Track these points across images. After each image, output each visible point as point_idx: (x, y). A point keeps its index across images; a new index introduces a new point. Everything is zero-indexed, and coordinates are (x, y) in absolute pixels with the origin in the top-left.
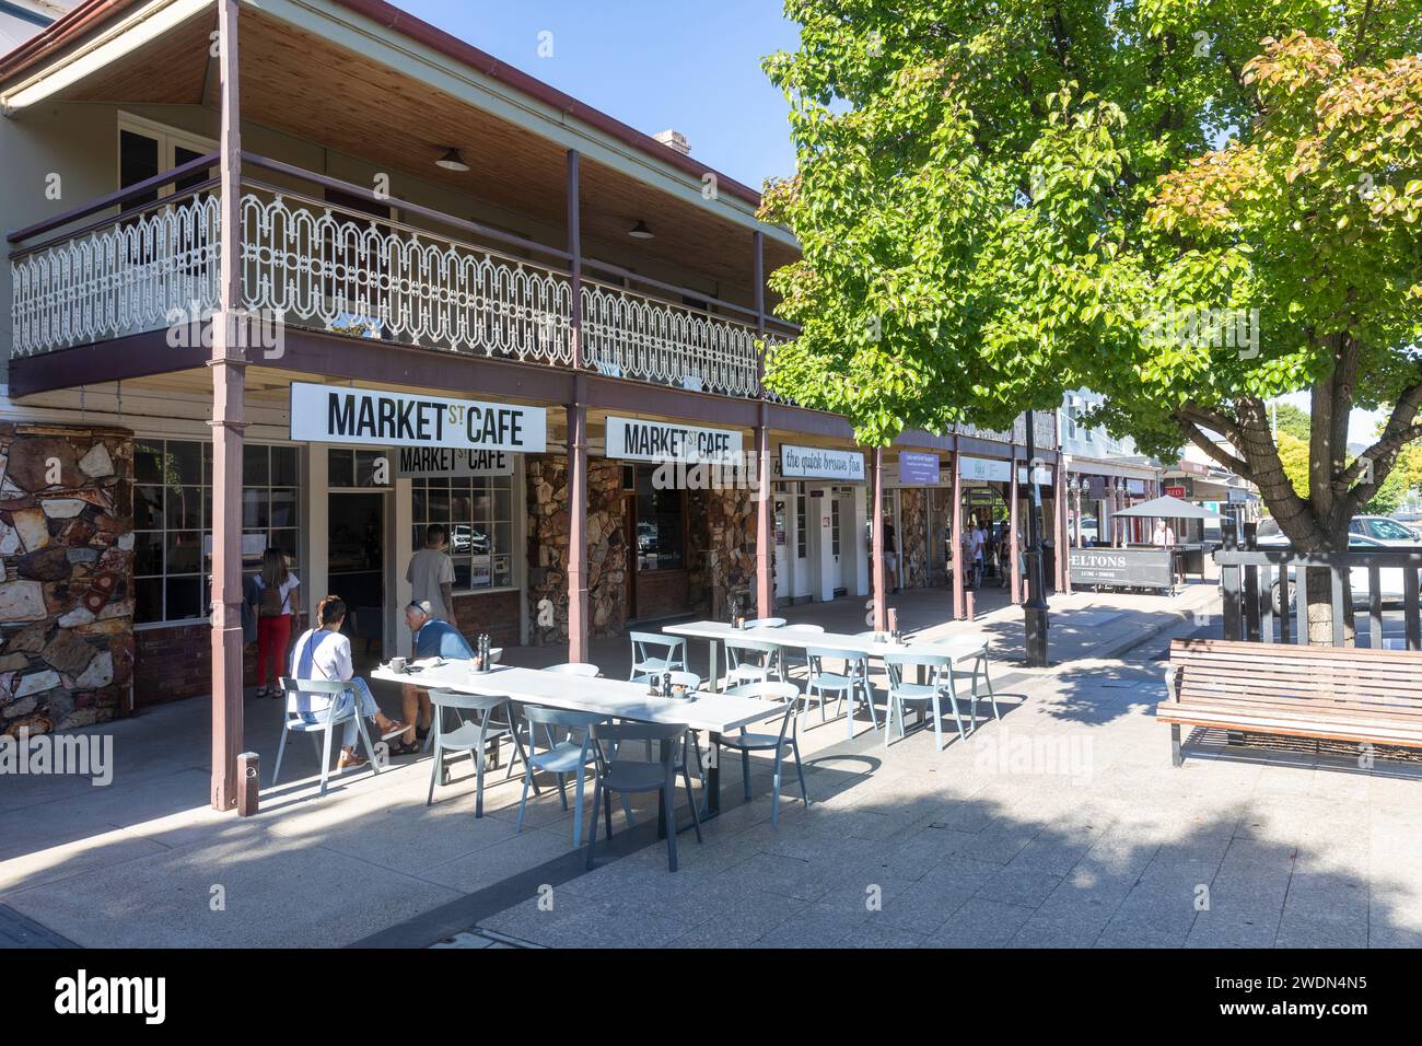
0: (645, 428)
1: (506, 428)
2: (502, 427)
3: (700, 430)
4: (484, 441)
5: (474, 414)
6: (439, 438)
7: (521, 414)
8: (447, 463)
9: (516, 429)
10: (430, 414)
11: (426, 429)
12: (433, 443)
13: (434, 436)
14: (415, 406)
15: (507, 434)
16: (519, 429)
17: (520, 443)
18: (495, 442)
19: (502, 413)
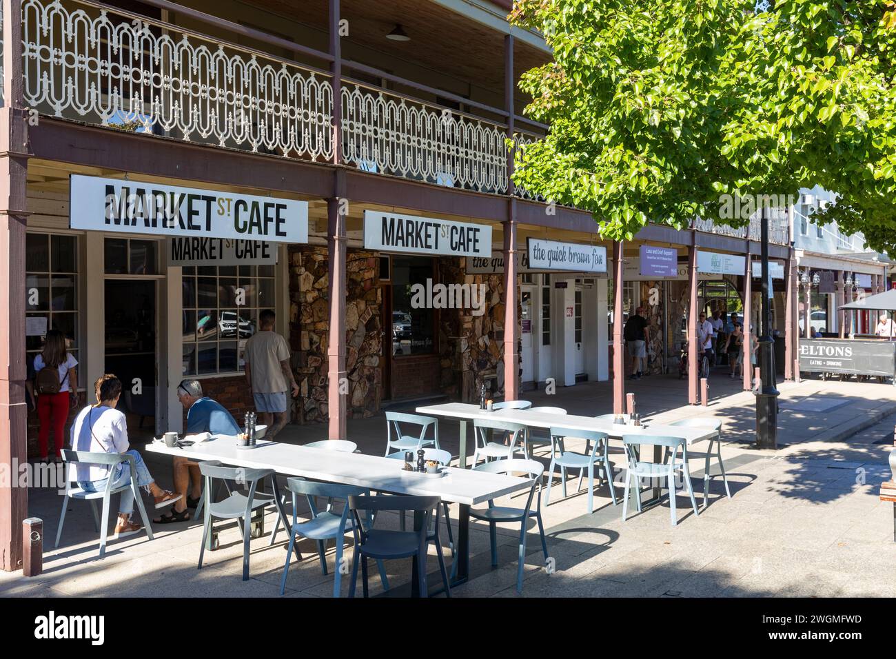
0: (400, 222)
1: (271, 220)
2: (267, 219)
3: (452, 223)
4: (250, 232)
5: (241, 207)
6: (208, 228)
7: (284, 207)
8: (216, 253)
9: (280, 221)
10: (199, 205)
11: (196, 220)
12: (202, 233)
13: (204, 226)
14: (186, 197)
15: (272, 226)
16: (283, 221)
17: (284, 234)
18: (260, 233)
19: (267, 205)
